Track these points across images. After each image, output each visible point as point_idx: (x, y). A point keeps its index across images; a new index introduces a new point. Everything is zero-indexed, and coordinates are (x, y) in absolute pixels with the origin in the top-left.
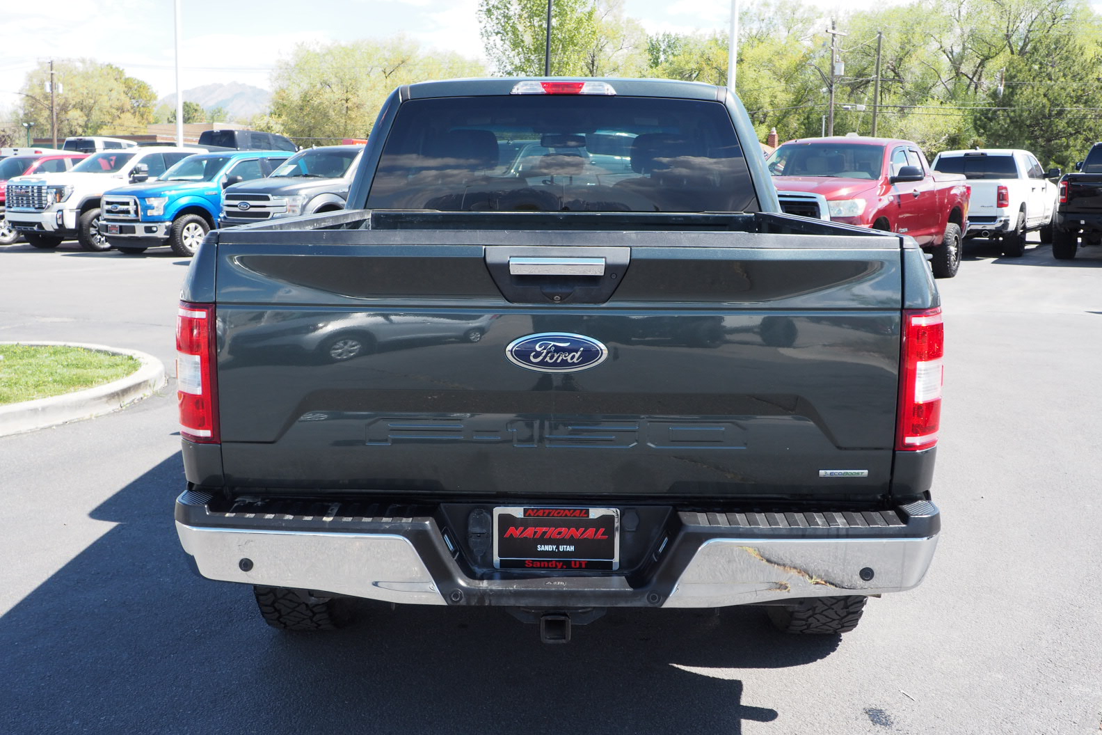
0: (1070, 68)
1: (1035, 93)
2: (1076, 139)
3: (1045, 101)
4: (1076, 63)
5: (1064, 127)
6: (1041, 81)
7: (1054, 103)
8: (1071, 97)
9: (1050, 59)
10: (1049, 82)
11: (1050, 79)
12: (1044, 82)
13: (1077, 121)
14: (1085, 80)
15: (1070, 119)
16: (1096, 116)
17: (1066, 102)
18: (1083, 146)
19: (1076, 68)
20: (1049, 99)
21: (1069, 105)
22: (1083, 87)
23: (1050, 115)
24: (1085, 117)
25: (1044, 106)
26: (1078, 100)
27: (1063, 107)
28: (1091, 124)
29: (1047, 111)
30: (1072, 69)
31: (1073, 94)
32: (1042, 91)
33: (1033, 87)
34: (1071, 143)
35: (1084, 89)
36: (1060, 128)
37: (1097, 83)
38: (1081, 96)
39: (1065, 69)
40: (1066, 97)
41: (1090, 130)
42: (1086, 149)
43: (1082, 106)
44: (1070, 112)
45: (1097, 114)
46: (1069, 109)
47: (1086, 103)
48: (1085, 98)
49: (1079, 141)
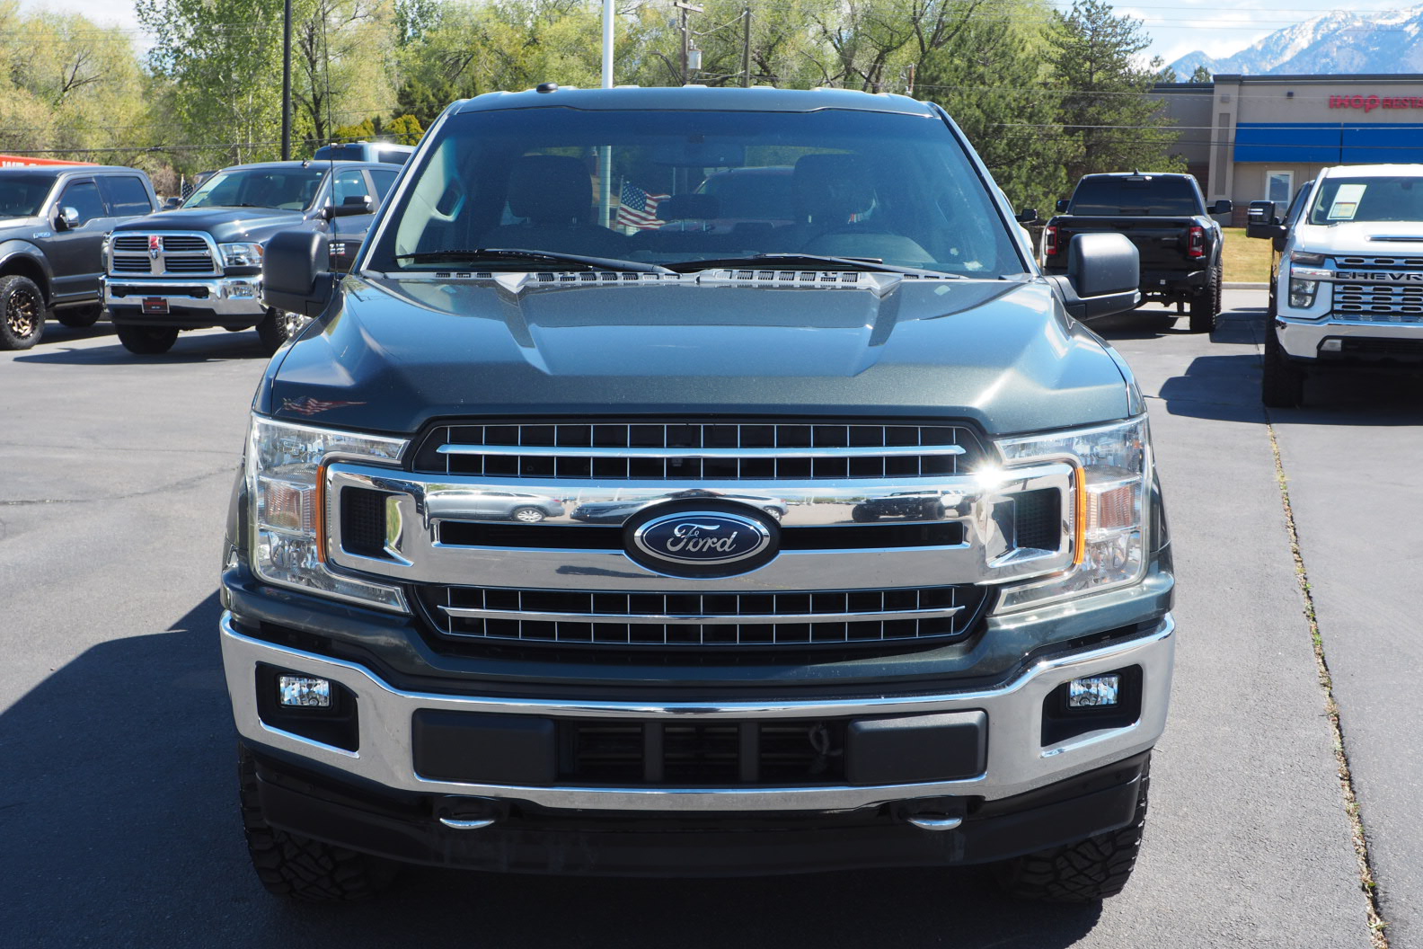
0: (1008, 69)
1: (966, 102)
2: (1020, 168)
3: (978, 113)
4: (1015, 62)
5: (1003, 151)
6: (971, 86)
7: (990, 116)
8: (1012, 109)
9: (982, 55)
10: (981, 87)
11: (983, 83)
12: (974, 87)
13: (1020, 143)
14: (1029, 85)
15: (1012, 140)
16: (1044, 135)
17: (1005, 116)
18: (1029, 177)
19: (1016, 68)
20: (983, 111)
21: (1009, 119)
22: (1026, 96)
23: (986, 134)
24: (1030, 136)
25: (978, 121)
26: (1021, 113)
27: (1001, 122)
28: (1039, 147)
29: (982, 127)
30: (1011, 69)
31: (1014, 105)
32: (974, 99)
33: (961, 94)
34: (1014, 173)
35: (1027, 99)
36: (999, 151)
37: (1043, 91)
38: (1024, 107)
39: (1001, 70)
40: (1006, 109)
41: (1037, 154)
42: (1033, 181)
43: (1025, 122)
44: (1010, 129)
45: (1044, 132)
46: (1009, 125)
47: (1030, 119)
48: (1029, 110)
49: (1024, 170)
